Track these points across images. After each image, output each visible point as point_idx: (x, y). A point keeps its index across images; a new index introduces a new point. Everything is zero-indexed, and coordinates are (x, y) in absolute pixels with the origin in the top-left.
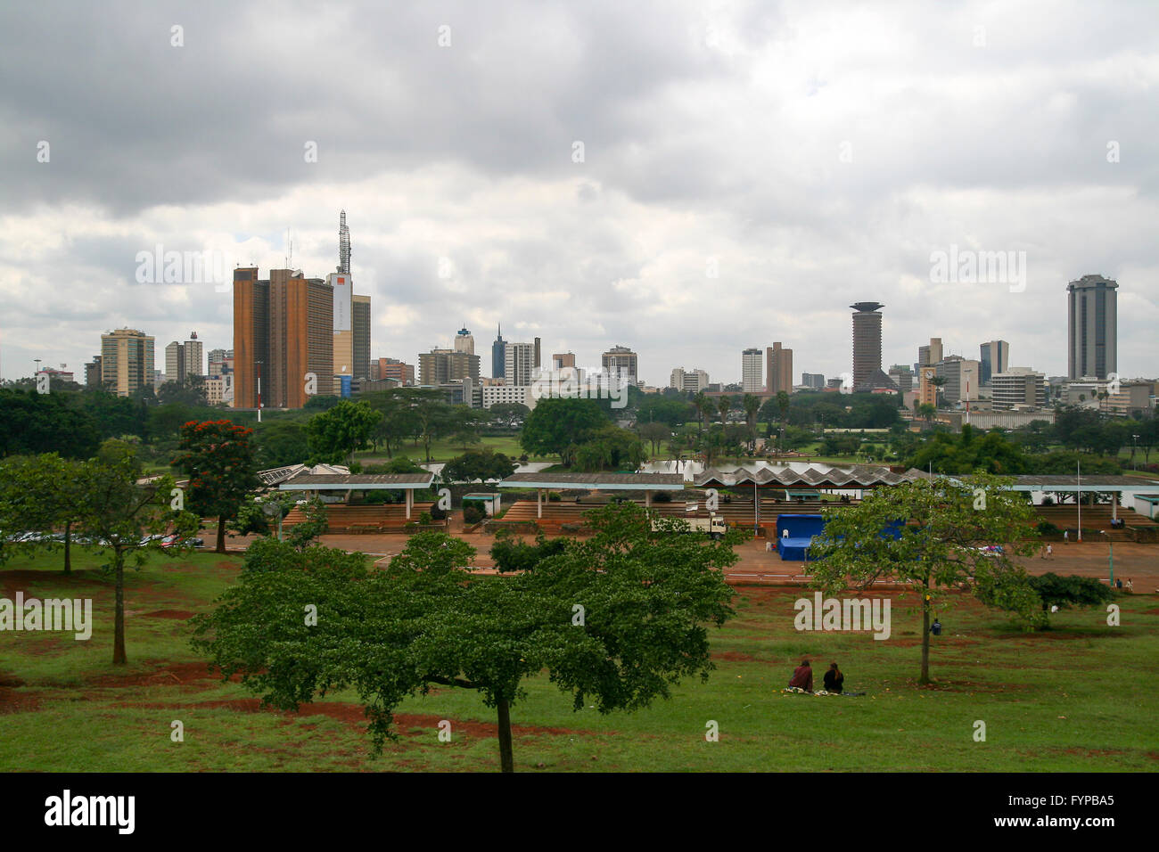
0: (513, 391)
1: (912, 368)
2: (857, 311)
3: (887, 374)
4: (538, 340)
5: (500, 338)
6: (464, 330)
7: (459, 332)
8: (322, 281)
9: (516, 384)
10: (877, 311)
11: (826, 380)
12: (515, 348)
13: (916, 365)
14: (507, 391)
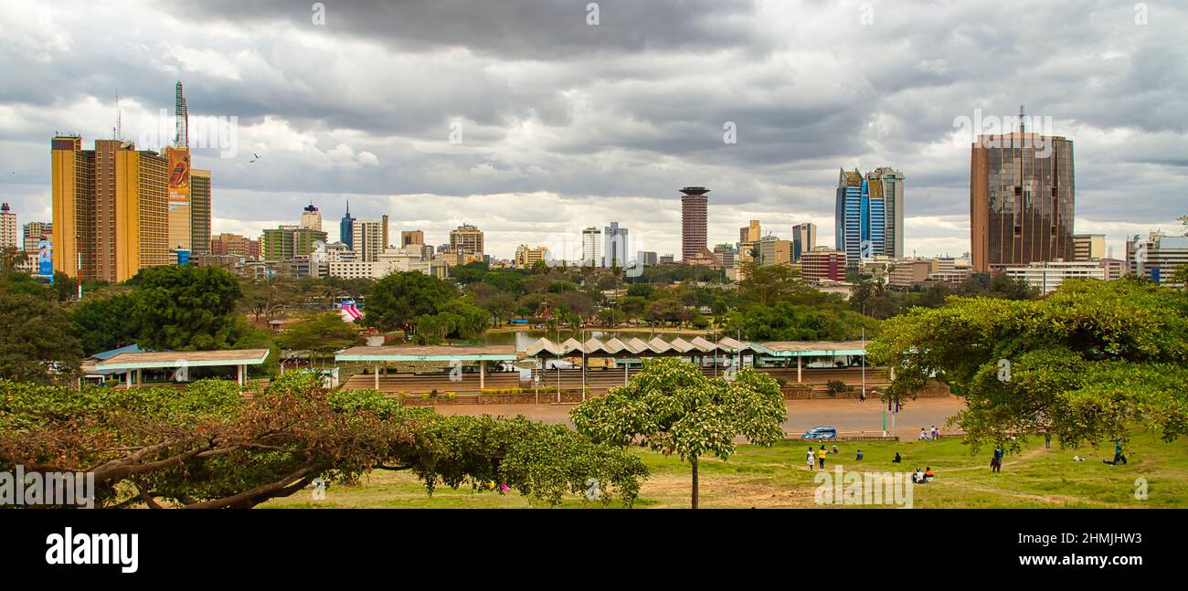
0: (361, 267)
1: (735, 247)
2: (685, 195)
3: (712, 251)
4: (385, 218)
5: (348, 215)
6: (311, 206)
7: (306, 209)
8: (155, 154)
9: (364, 260)
10: (704, 195)
11: (658, 256)
12: (364, 225)
13: (737, 244)
14: (354, 267)
